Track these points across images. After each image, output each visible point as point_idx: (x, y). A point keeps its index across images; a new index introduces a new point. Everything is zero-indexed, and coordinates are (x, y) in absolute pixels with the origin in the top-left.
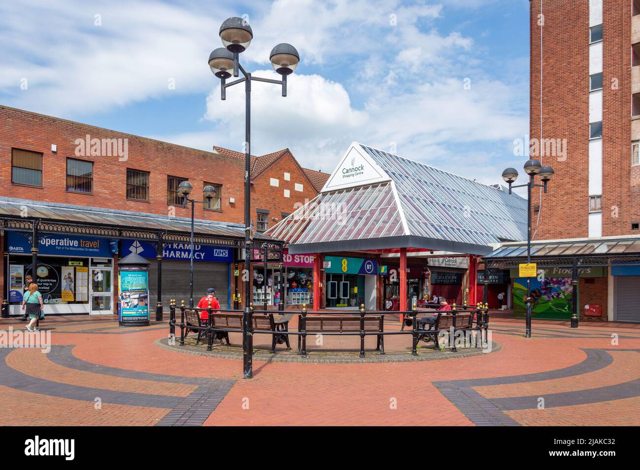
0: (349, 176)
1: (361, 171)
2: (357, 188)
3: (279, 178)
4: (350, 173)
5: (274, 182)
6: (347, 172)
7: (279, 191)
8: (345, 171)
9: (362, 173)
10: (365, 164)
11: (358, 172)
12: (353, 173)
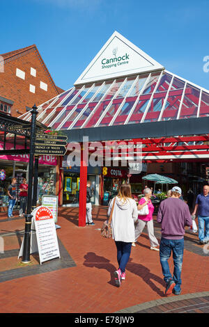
0: (110, 66)
1: (126, 61)
2: (120, 79)
3: (25, 71)
4: (111, 63)
5: (20, 74)
6: (108, 62)
7: (24, 84)
8: (105, 62)
9: (127, 62)
10: (130, 52)
11: (122, 61)
12: (115, 63)
